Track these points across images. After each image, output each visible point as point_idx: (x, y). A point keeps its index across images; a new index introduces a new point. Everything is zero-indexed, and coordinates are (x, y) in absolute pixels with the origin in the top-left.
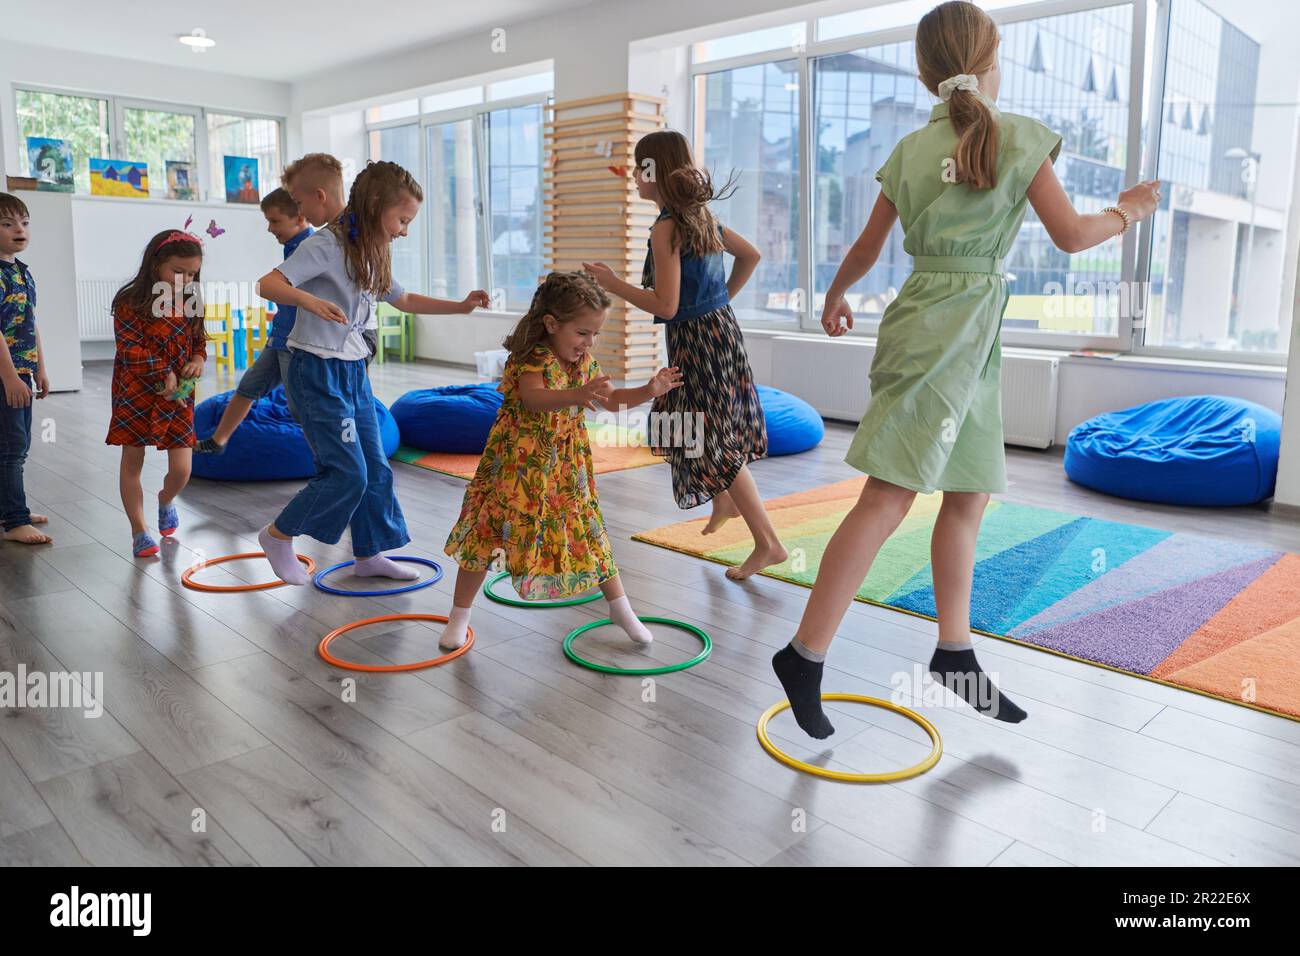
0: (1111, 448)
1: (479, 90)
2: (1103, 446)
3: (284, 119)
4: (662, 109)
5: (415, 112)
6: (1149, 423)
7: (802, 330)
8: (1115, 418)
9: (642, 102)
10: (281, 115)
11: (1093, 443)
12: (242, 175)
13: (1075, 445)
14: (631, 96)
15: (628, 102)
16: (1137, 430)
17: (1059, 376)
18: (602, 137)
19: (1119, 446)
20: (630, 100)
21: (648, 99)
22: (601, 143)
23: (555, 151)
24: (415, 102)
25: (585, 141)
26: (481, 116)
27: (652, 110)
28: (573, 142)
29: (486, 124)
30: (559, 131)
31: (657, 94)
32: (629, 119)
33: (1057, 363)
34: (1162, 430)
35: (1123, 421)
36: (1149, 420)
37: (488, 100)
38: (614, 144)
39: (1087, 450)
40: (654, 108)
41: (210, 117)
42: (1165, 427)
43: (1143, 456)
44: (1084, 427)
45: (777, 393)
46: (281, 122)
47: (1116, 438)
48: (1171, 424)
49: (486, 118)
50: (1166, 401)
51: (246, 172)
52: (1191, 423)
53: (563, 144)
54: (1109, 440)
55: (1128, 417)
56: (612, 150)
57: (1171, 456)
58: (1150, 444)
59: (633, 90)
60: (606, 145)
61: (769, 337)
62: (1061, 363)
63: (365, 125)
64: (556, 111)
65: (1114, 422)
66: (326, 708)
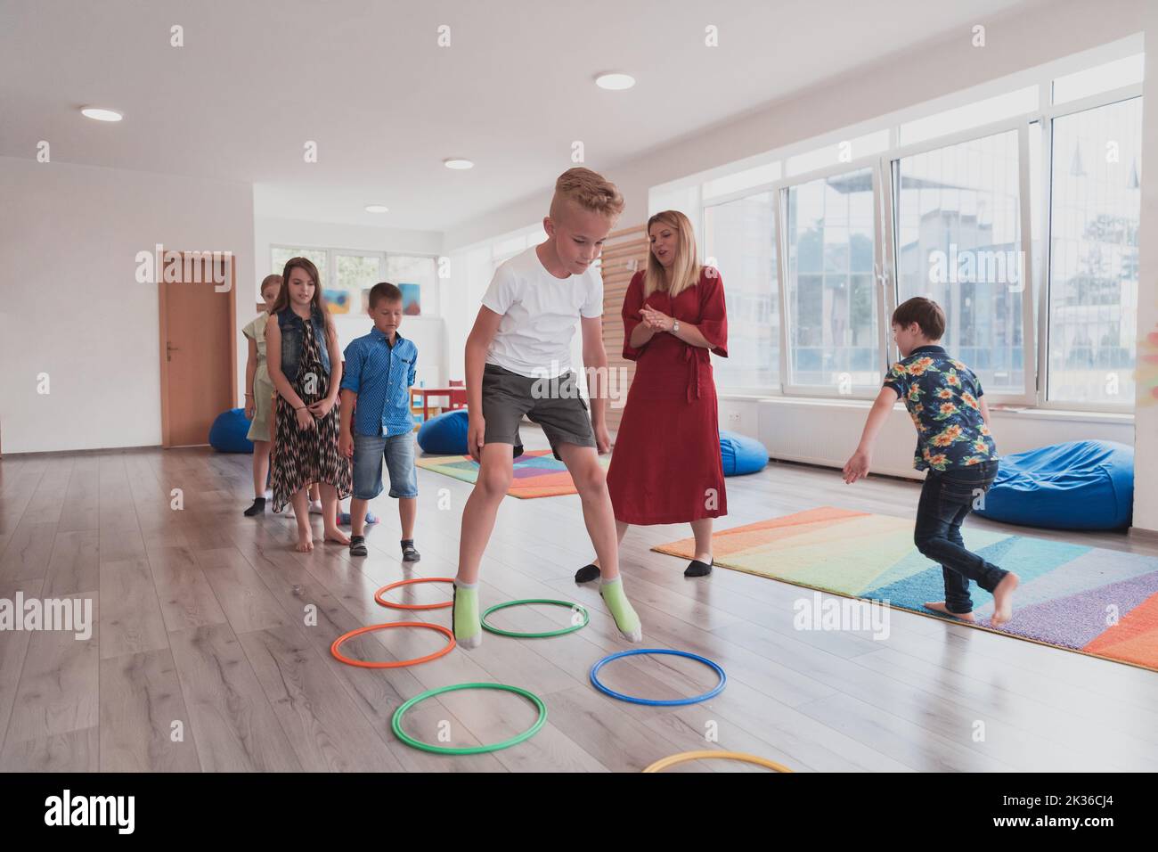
3: (438, 257)
6: (1037, 462)
7: (784, 394)
8: (1015, 458)
10: (436, 254)
16: (1022, 468)
18: (631, 257)
22: (631, 262)
23: (603, 269)
25: (621, 260)
28: (614, 261)
30: (605, 254)
34: (1044, 468)
35: (1018, 461)
36: (1040, 460)
38: (639, 261)
41: (390, 258)
42: (1047, 465)
43: (1016, 487)
48: (1054, 463)
50: (1055, 446)
52: (1071, 462)
53: (607, 263)
55: (1022, 458)
56: (638, 266)
57: (1037, 487)
58: (1027, 478)
60: (634, 263)
61: (755, 401)
63: (492, 257)
66: (334, 610)
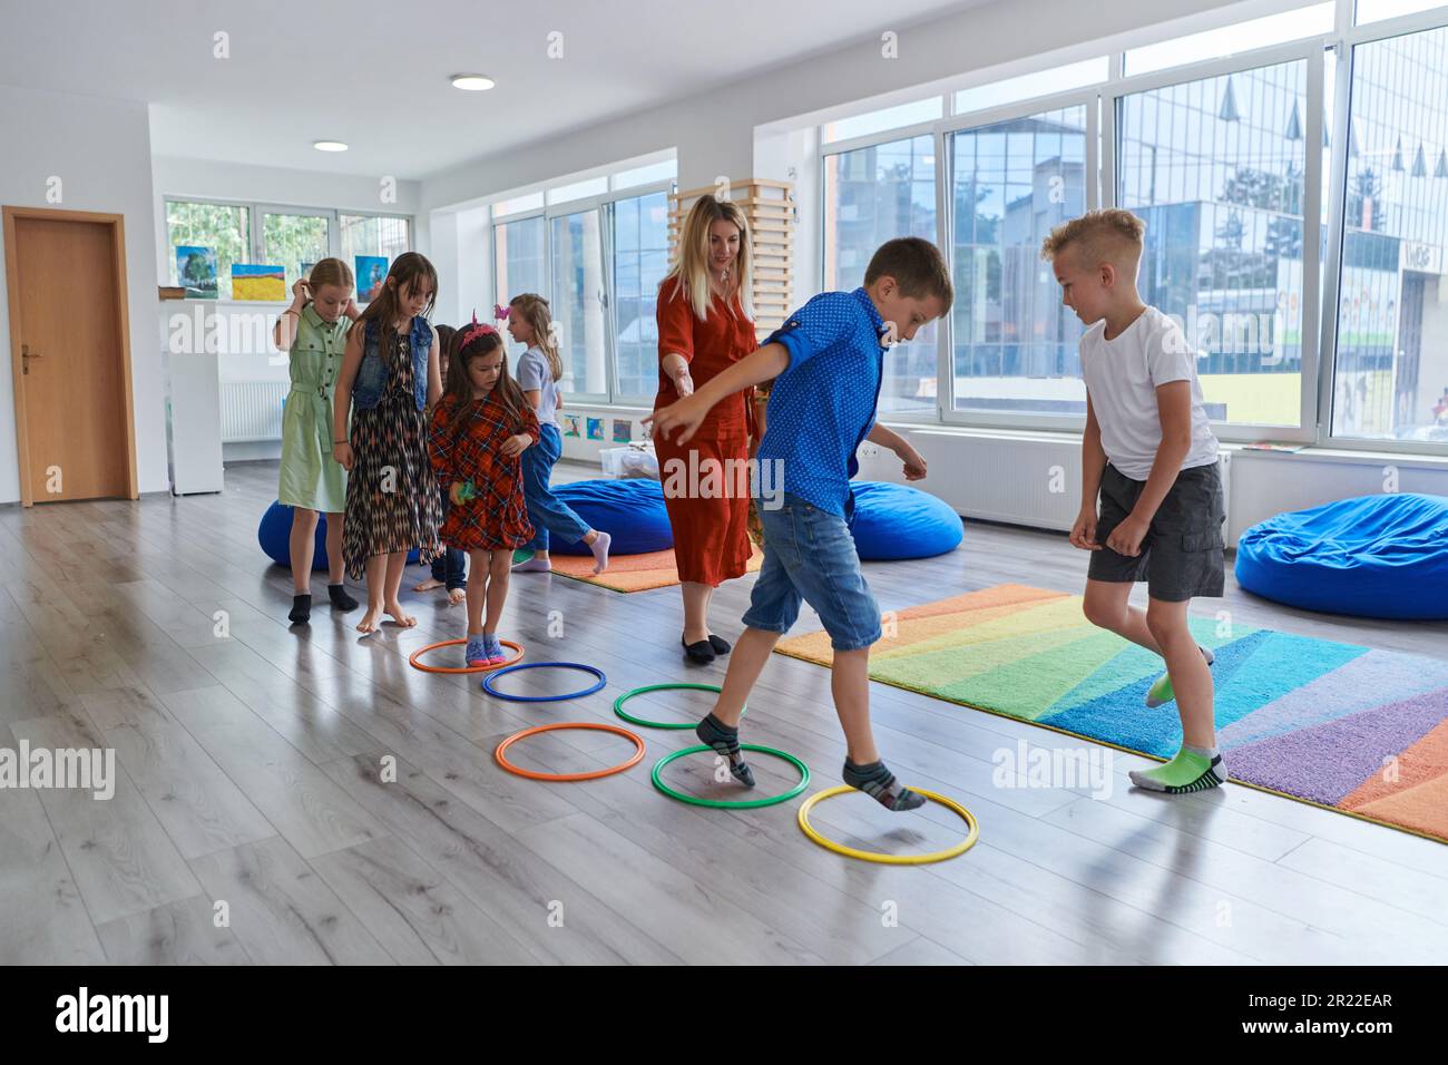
0: (1286, 553)
1: (604, 180)
2: (1278, 550)
3: (412, 217)
4: (790, 193)
5: (541, 205)
6: (1334, 525)
7: (942, 422)
8: (1295, 519)
9: (768, 187)
10: (411, 213)
11: (1266, 547)
12: (373, 274)
13: (1245, 549)
14: (756, 182)
15: (753, 189)
16: (1321, 532)
17: (1231, 473)
19: (1298, 551)
20: (755, 186)
21: (776, 185)
24: (541, 194)
26: (605, 207)
27: (780, 195)
29: (611, 214)
31: (784, 179)
32: (755, 206)
33: (1229, 457)
34: (1349, 533)
35: (1307, 521)
36: (1335, 520)
37: (613, 190)
39: (1259, 556)
40: (781, 194)
41: (343, 218)
42: (1354, 528)
43: (1323, 562)
44: (1257, 528)
45: (912, 492)
46: (410, 220)
47: (1294, 542)
48: (1361, 526)
49: (611, 208)
50: (1354, 500)
51: (376, 271)
52: (1385, 525)
54: (1285, 543)
55: (1311, 518)
57: (1357, 562)
58: (1334, 549)
59: (759, 176)
62: (1233, 456)
63: (491, 219)
64: (679, 201)
65: (1293, 524)
66: (442, 803)
